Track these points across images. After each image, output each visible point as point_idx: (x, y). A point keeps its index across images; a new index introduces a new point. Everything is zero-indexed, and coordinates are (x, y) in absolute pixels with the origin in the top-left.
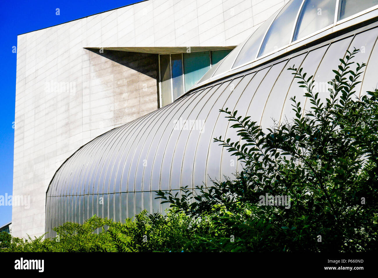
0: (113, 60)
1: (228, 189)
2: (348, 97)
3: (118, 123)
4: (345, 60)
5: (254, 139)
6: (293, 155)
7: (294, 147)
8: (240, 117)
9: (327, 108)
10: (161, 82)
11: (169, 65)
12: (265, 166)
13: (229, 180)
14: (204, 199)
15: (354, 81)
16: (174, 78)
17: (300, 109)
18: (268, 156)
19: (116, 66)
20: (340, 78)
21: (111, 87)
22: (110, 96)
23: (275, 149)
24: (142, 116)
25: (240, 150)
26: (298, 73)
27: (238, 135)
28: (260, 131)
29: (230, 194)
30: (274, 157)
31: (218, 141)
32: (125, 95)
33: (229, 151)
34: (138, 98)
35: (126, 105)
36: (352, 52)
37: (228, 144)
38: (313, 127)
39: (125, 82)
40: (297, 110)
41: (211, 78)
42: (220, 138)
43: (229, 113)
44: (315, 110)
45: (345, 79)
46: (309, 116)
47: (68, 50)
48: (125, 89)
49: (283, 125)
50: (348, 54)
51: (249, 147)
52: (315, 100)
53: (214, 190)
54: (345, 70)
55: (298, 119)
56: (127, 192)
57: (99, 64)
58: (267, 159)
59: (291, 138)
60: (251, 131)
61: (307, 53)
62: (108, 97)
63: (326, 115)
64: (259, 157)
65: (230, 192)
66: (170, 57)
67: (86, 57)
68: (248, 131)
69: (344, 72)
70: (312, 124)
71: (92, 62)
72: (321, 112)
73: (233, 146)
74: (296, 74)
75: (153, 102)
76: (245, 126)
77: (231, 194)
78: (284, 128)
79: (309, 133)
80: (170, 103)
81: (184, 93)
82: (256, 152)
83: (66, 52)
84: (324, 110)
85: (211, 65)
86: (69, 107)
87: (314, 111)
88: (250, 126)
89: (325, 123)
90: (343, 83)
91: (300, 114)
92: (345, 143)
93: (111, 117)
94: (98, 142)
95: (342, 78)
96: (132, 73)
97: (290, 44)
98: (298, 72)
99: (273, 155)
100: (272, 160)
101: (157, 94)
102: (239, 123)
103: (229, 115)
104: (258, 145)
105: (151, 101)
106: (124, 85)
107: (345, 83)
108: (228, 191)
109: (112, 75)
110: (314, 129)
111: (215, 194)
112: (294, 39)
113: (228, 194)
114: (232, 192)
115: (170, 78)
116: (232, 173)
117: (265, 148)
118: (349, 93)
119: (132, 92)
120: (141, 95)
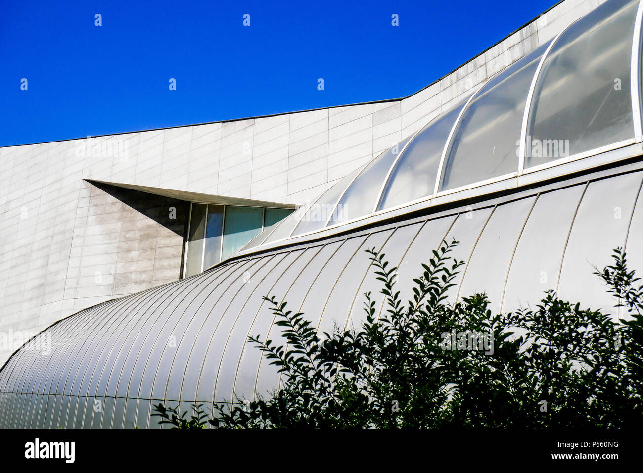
0: (124, 202)
1: (258, 413)
2: (437, 303)
3: (118, 293)
4: (440, 253)
5: (304, 345)
6: (355, 374)
7: (358, 363)
8: (290, 312)
9: (409, 314)
10: (189, 241)
11: (203, 220)
12: (315, 386)
13: (262, 400)
14: (222, 424)
15: (448, 282)
16: (208, 239)
17: (373, 311)
18: (320, 371)
19: (127, 211)
20: (430, 275)
21: (116, 239)
22: (112, 253)
23: (332, 362)
24: (155, 286)
25: (283, 358)
26: (376, 259)
27: (283, 336)
28: (313, 335)
29: (261, 421)
30: (328, 373)
31: (255, 341)
32: (134, 254)
33: (267, 358)
34: (153, 261)
35: (133, 268)
36: (449, 244)
37: (267, 348)
38: (388, 336)
39: (138, 235)
40: (370, 311)
41: (260, 246)
42: (258, 337)
43: (276, 303)
44: (393, 314)
45: (437, 278)
46: (383, 322)
47: (60, 180)
48: (136, 245)
49: (346, 331)
50: (444, 245)
51: (296, 356)
52: (394, 301)
53: (238, 413)
54: (438, 267)
55: (369, 324)
56: (116, 398)
57: (103, 205)
58: (318, 375)
59: (355, 349)
60: (301, 333)
61: (394, 229)
62: (109, 253)
63: (406, 323)
64: (308, 371)
65: (261, 416)
66: (207, 209)
67: (85, 193)
68: (298, 333)
69: (437, 269)
70: (385, 332)
71: (93, 201)
72: (400, 318)
73: (274, 351)
74: (374, 260)
75: (174, 269)
76: (295, 324)
77: (263, 420)
78: (347, 334)
79: (381, 344)
80: (198, 273)
81: (221, 261)
82: (305, 364)
83: (56, 182)
84: (404, 316)
85: (263, 227)
86: (48, 261)
87: (391, 316)
88: (301, 326)
89: (403, 335)
90: (433, 283)
91: (372, 318)
92: (427, 365)
93: (109, 284)
94: (83, 318)
95: (434, 276)
96: (149, 224)
97: (374, 213)
98: (377, 257)
99: (328, 370)
100: (326, 378)
101: (181, 258)
102: (287, 320)
103: (274, 306)
104: (309, 354)
105: (170, 267)
106: (135, 240)
107: (436, 284)
108: (258, 416)
109: (120, 224)
110: (388, 339)
111: (240, 419)
112: (379, 208)
113: (258, 419)
114: (265, 418)
115: (203, 238)
116: (268, 391)
117: (318, 360)
118: (439, 296)
119: (145, 250)
120: (157, 256)
